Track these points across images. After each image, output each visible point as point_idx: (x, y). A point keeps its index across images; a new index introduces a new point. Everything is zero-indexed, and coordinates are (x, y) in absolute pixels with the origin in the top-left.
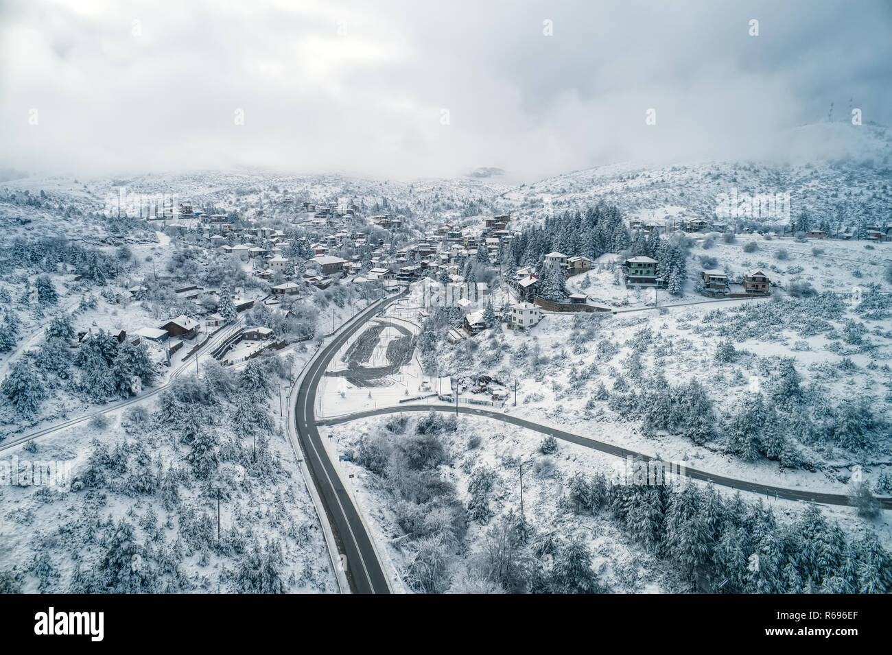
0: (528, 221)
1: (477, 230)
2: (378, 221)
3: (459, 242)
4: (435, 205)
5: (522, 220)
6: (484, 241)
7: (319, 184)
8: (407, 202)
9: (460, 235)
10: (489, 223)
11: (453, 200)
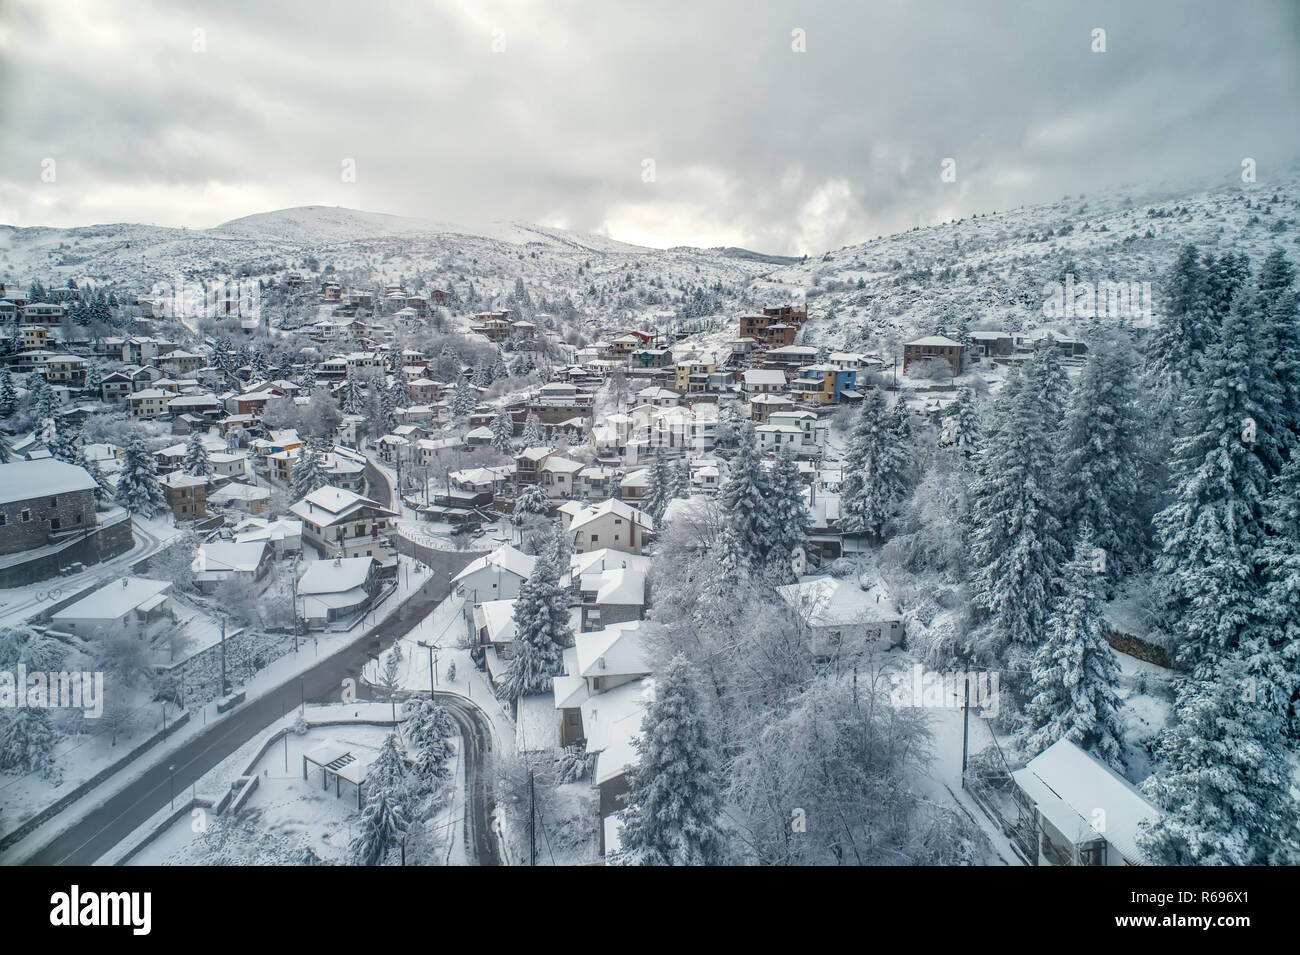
0: (860, 319)
1: (714, 347)
2: (480, 325)
3: (662, 380)
4: (625, 295)
5: (841, 319)
6: (737, 377)
7: (399, 255)
8: (569, 290)
9: (666, 359)
10: (749, 326)
11: (661, 286)
